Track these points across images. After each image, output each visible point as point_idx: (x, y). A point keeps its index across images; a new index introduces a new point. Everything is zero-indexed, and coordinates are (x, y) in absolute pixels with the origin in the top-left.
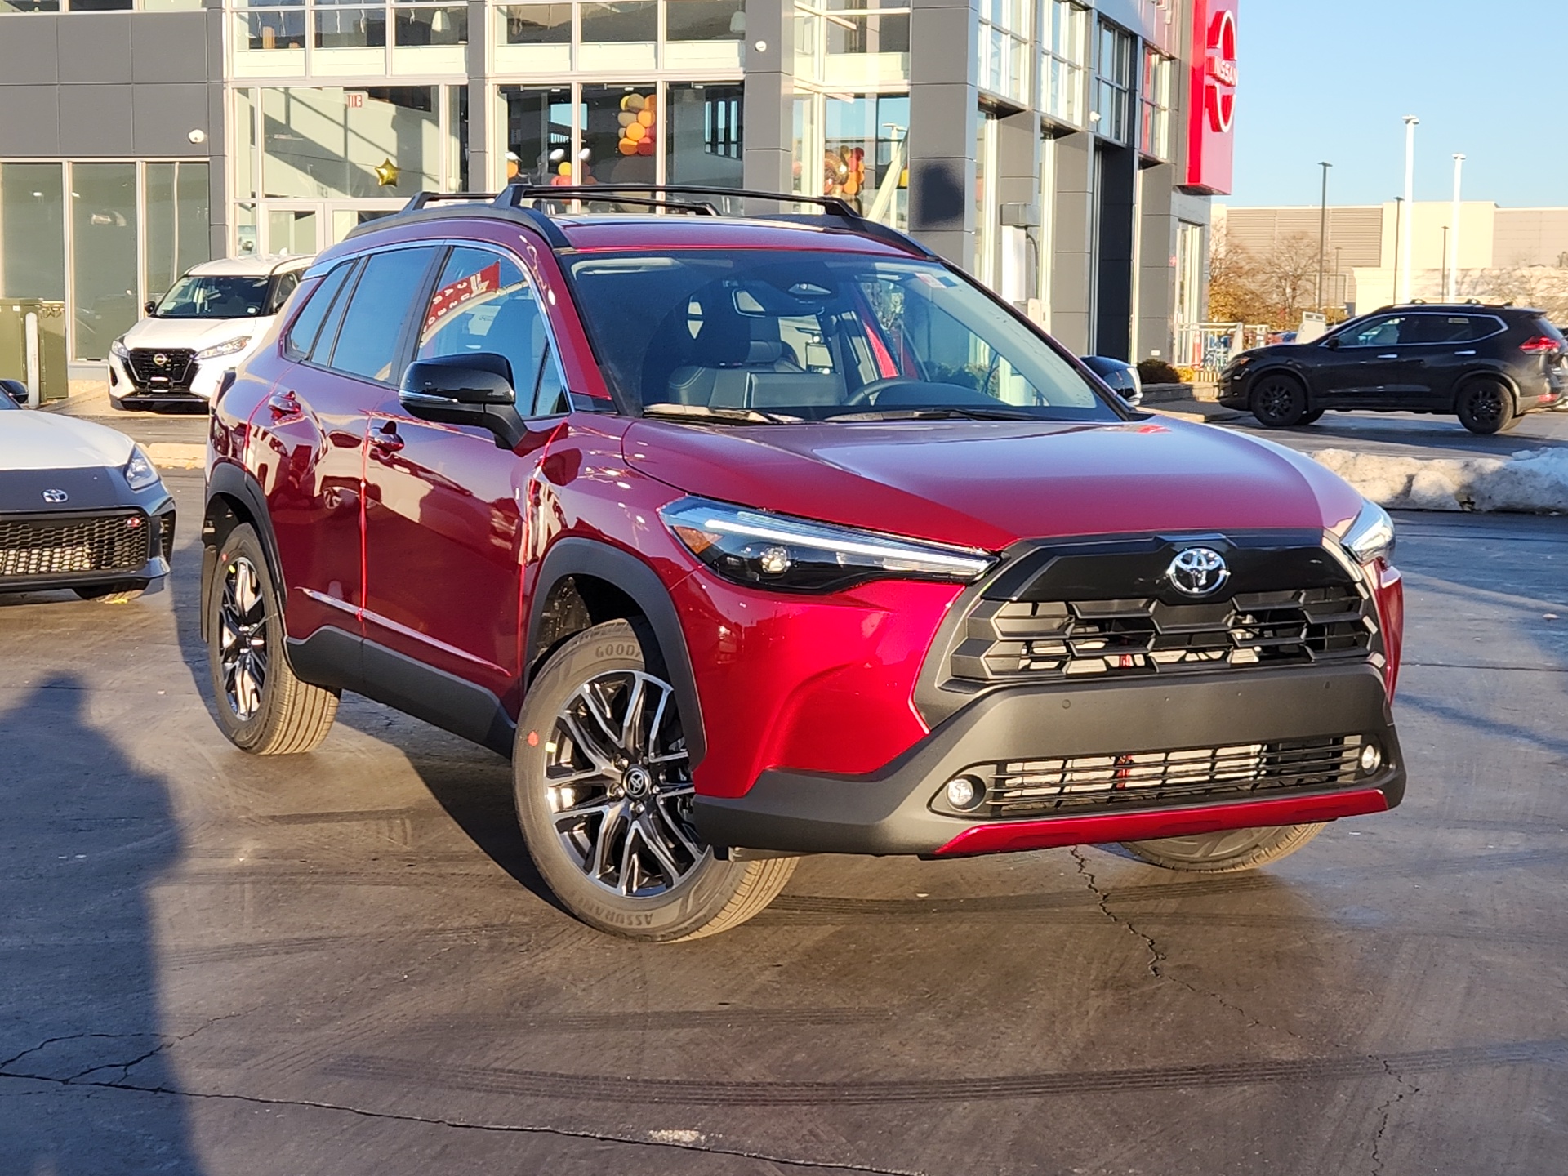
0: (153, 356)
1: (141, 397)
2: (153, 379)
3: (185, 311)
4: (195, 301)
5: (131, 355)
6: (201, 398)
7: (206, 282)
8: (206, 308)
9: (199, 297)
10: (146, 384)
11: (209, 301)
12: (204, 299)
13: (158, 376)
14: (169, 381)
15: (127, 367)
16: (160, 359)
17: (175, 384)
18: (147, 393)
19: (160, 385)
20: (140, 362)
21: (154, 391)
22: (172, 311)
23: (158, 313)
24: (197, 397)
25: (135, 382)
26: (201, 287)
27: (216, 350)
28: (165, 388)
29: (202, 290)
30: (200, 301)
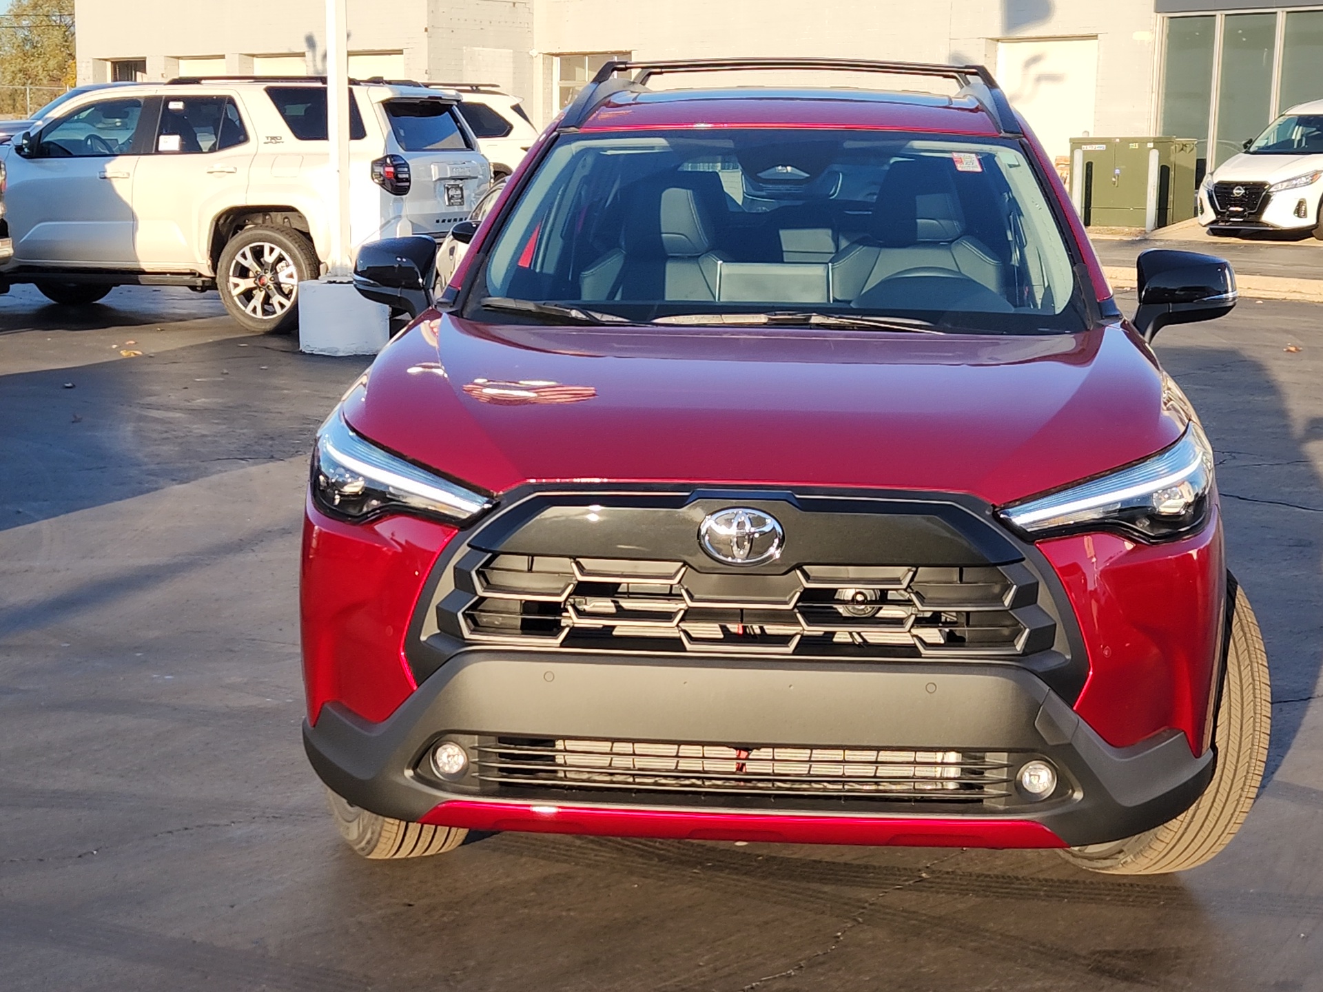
0: (1233, 189)
1: (1222, 225)
2: (1232, 209)
3: (1283, 148)
4: (1293, 137)
5: (1216, 187)
6: (1272, 226)
7: (1304, 121)
8: (1304, 144)
9: (1297, 134)
10: (1225, 213)
11: (1306, 138)
12: (1302, 136)
13: (1236, 206)
14: (1244, 211)
15: (1210, 198)
16: (1238, 191)
17: (1249, 214)
18: (1227, 222)
19: (1236, 214)
20: (1223, 193)
21: (1232, 219)
22: (1263, 148)
23: (1252, 150)
24: (1267, 225)
25: (1217, 212)
26: (1300, 125)
27: (1292, 183)
28: (1241, 218)
29: (1301, 128)
30: (1298, 137)
